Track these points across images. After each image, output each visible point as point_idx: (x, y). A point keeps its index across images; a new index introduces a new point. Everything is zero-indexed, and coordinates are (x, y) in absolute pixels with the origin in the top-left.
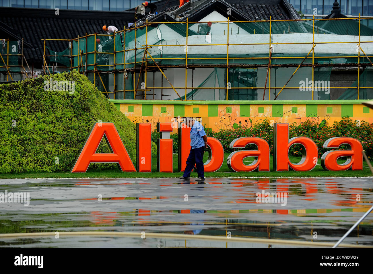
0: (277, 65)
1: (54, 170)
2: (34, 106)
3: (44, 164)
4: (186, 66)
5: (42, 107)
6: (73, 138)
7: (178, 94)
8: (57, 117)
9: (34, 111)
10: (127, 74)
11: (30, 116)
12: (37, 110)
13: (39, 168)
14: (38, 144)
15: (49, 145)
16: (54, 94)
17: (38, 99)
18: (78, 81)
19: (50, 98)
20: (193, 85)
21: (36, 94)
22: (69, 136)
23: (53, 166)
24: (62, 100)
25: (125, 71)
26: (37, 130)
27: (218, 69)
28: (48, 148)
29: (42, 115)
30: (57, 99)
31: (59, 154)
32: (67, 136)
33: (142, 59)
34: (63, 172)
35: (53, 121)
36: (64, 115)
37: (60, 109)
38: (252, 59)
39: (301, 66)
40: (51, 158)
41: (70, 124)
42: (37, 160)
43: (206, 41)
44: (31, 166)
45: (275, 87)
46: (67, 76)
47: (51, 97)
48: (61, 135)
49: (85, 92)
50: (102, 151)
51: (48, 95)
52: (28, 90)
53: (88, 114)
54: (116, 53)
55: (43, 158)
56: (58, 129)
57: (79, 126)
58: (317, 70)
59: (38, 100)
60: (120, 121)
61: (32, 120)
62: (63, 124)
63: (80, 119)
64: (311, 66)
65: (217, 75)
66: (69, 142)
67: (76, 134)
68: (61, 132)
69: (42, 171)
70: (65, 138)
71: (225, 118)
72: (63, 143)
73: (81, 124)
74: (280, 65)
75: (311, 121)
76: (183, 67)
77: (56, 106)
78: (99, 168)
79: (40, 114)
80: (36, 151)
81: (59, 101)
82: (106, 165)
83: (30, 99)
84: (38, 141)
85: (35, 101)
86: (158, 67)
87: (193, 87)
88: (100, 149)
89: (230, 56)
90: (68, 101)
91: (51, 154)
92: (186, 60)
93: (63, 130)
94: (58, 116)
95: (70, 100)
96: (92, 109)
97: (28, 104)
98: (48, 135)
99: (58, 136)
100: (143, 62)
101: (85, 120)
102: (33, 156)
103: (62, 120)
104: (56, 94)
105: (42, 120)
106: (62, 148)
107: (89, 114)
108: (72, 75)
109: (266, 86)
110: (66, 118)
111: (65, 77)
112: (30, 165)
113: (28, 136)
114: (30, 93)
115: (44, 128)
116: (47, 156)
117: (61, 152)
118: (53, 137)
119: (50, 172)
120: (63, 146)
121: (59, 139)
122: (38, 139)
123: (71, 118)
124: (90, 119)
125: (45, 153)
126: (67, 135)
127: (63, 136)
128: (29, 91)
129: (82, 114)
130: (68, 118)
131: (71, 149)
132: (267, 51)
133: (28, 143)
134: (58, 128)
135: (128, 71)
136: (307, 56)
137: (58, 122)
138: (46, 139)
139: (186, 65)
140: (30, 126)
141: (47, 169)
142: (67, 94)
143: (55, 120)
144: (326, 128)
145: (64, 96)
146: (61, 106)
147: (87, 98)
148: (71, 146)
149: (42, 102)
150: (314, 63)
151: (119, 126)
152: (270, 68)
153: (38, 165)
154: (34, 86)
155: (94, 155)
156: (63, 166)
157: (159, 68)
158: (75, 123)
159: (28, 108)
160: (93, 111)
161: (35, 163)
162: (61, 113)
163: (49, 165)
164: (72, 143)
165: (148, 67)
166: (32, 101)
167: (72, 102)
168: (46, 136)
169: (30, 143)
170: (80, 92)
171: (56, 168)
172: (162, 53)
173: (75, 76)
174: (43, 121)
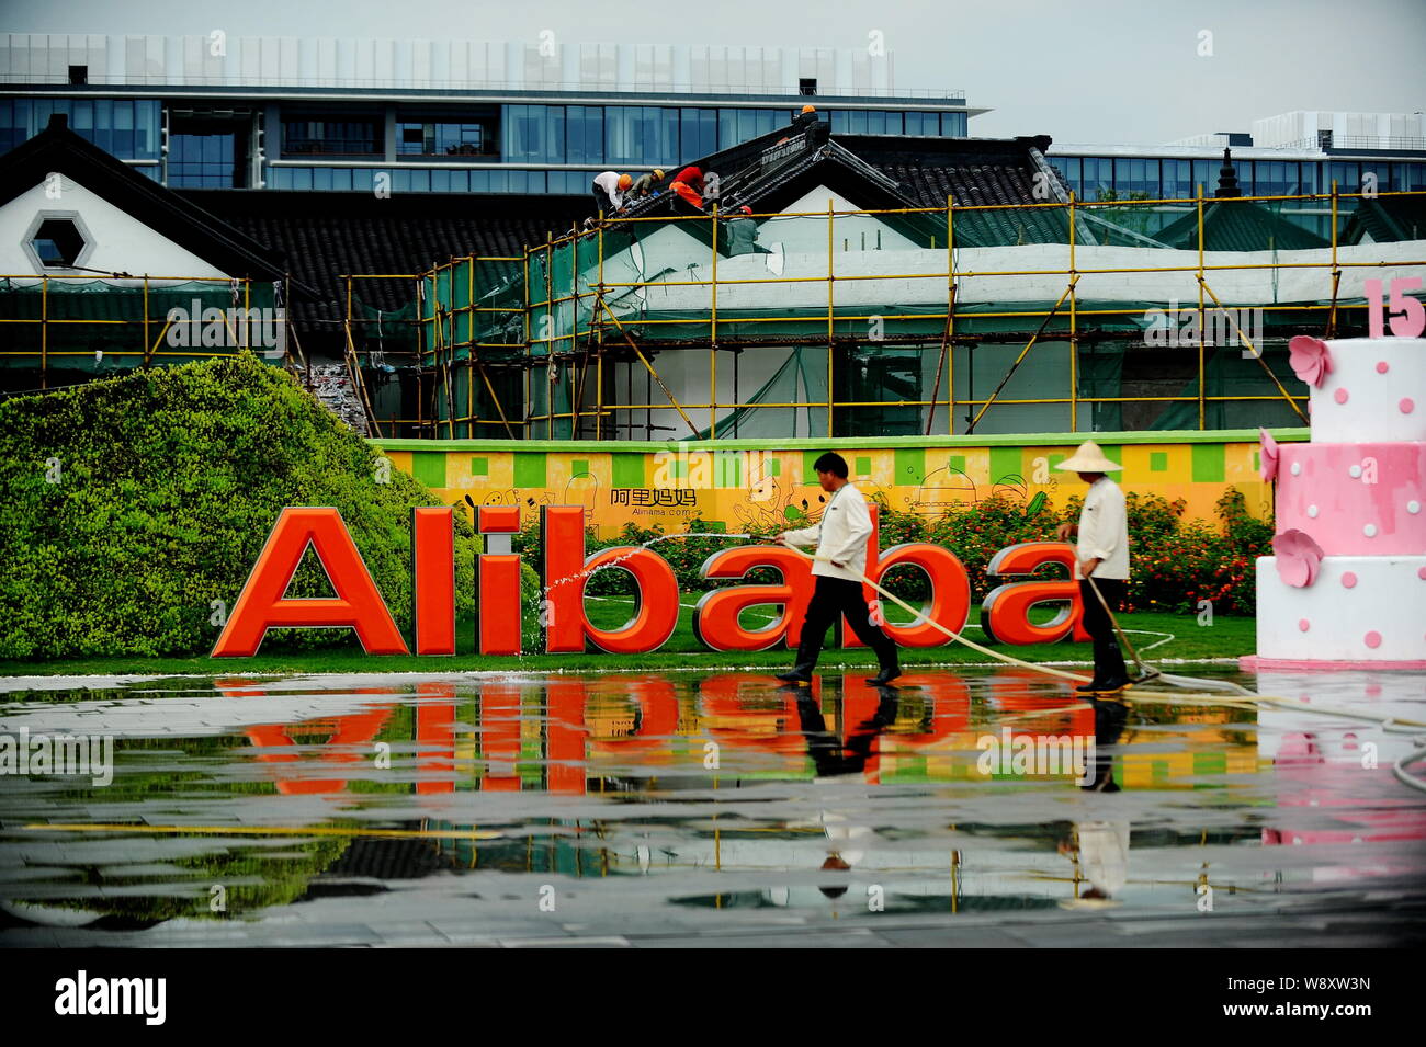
0: (971, 335)
1: (167, 650)
2: (114, 459)
3: (137, 632)
4: (712, 343)
5: (138, 462)
6: (229, 553)
7: (689, 423)
8: (183, 491)
9: (114, 475)
10: (555, 367)
11: (99, 489)
12: (122, 472)
13: (120, 644)
14: (120, 571)
15: (154, 577)
16: (178, 425)
17: (129, 441)
18: (256, 385)
19: (163, 436)
20: (736, 396)
21: (121, 424)
22: (219, 548)
23: (164, 637)
24: (200, 440)
25: (551, 359)
26: (120, 531)
27: (805, 350)
28: (149, 583)
29: (138, 487)
30: (186, 437)
31: (183, 600)
32: (212, 549)
33: (588, 325)
34: (194, 654)
35: (169, 504)
36: (204, 487)
37: (194, 467)
38: (899, 319)
39: (1041, 339)
40: (157, 615)
41: (223, 513)
42: (115, 619)
43: (767, 270)
44: (94, 637)
45: (971, 400)
46: (221, 369)
47: (169, 432)
48: (194, 546)
49: (276, 415)
50: (318, 594)
51: (159, 429)
52: (99, 413)
53: (281, 481)
54: (530, 310)
55: (134, 613)
56: (185, 528)
57: (249, 517)
58: (1087, 349)
59: (127, 441)
60: (402, 501)
61: (104, 500)
62: (201, 513)
63: (256, 498)
64: (1068, 339)
65: (802, 367)
66: (215, 567)
67: (238, 541)
68: (193, 536)
69: (128, 652)
70: (205, 553)
71: (761, 491)
72: (199, 568)
73: (256, 511)
74: (980, 335)
75: (1005, 494)
76: (704, 344)
77: (183, 459)
78: (306, 643)
79: (130, 485)
80: (114, 594)
81: (190, 443)
82: (329, 635)
83: (103, 440)
84: (121, 565)
85: (117, 445)
86: (633, 345)
87: (736, 403)
88: (314, 586)
89: (838, 311)
90: (221, 444)
91: (160, 601)
92: (714, 325)
93: (198, 531)
94: (187, 490)
95: (227, 440)
96: (294, 467)
97: (96, 455)
98: (154, 545)
99: (185, 549)
100: (592, 333)
101: (270, 500)
102: (101, 608)
103: (199, 499)
104: (184, 426)
105: (136, 501)
106: (195, 583)
107: (285, 482)
108: (238, 368)
109: (935, 396)
110: (210, 496)
111: (215, 373)
112: (90, 635)
113: (90, 549)
114: (104, 422)
115: (140, 525)
116: (148, 608)
117: (189, 596)
118: (168, 553)
119: (153, 656)
120: (199, 579)
121: (187, 558)
122: (121, 557)
123: (228, 496)
124: (287, 496)
125: (139, 599)
126: (213, 546)
127: (199, 550)
128: (100, 416)
129: (263, 482)
130: (218, 495)
131: (223, 586)
132: (944, 296)
133: (89, 570)
134: (183, 524)
135: (557, 361)
136: (1056, 310)
137: (186, 506)
138: (144, 557)
139: (713, 338)
140: (99, 520)
141: (143, 648)
142: (217, 424)
143: (175, 501)
144: (1045, 515)
145: (207, 431)
146: (197, 458)
147: (281, 436)
148: (222, 577)
149: (138, 448)
150: (1077, 329)
151: (395, 518)
152: (952, 345)
153: (118, 636)
154: (115, 400)
155: (279, 605)
156: (193, 638)
157: (635, 348)
158: (239, 509)
159: (95, 466)
160: (298, 472)
161: (109, 630)
162: (195, 480)
163: (151, 635)
164: (227, 568)
165: (606, 348)
166: (109, 447)
167: (231, 447)
168: (146, 549)
169: (94, 569)
170: (259, 417)
171: (174, 644)
172: (644, 308)
173: (247, 368)
174: (138, 504)
